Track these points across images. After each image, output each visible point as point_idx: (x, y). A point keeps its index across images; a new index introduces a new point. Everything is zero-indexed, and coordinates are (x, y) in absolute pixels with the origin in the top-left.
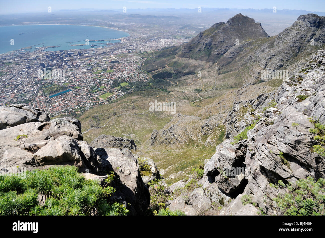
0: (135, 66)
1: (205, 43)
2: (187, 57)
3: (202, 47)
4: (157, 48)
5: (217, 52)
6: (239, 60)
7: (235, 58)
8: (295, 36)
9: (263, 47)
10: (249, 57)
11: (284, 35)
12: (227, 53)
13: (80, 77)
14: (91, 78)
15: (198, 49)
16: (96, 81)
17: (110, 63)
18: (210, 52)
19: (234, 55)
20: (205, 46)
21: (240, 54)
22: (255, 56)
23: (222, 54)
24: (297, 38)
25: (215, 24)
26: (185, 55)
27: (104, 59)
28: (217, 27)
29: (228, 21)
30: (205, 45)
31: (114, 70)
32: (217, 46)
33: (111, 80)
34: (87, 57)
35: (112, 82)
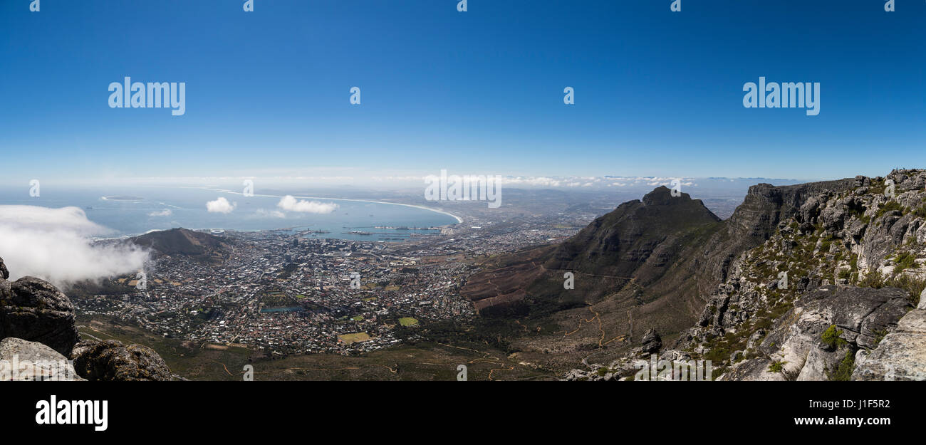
0: (450, 283)
1: (604, 239)
2: (568, 267)
3: (599, 246)
4: (511, 248)
5: (631, 256)
6: (678, 269)
7: (669, 266)
8: (753, 219)
9: (712, 241)
10: (694, 261)
11: (737, 217)
12: (652, 256)
13: (330, 290)
14: (350, 295)
15: (589, 252)
16: (354, 303)
17: (401, 271)
18: (618, 256)
19: (667, 260)
20: (603, 245)
21: (678, 257)
22: (703, 257)
23: (644, 260)
24: (757, 222)
25: (623, 204)
26: (563, 264)
27: (392, 263)
28: (627, 208)
29: (644, 199)
30: (604, 242)
31: (401, 287)
32: (629, 243)
33: (385, 307)
34: (365, 255)
35: (385, 311)
